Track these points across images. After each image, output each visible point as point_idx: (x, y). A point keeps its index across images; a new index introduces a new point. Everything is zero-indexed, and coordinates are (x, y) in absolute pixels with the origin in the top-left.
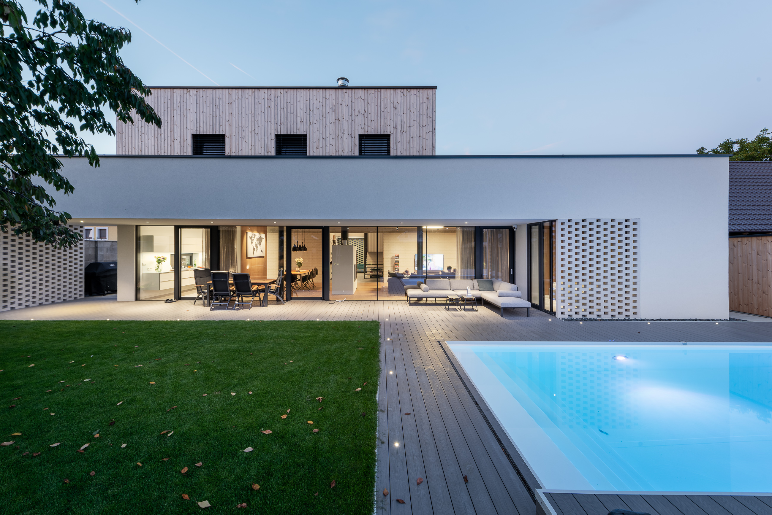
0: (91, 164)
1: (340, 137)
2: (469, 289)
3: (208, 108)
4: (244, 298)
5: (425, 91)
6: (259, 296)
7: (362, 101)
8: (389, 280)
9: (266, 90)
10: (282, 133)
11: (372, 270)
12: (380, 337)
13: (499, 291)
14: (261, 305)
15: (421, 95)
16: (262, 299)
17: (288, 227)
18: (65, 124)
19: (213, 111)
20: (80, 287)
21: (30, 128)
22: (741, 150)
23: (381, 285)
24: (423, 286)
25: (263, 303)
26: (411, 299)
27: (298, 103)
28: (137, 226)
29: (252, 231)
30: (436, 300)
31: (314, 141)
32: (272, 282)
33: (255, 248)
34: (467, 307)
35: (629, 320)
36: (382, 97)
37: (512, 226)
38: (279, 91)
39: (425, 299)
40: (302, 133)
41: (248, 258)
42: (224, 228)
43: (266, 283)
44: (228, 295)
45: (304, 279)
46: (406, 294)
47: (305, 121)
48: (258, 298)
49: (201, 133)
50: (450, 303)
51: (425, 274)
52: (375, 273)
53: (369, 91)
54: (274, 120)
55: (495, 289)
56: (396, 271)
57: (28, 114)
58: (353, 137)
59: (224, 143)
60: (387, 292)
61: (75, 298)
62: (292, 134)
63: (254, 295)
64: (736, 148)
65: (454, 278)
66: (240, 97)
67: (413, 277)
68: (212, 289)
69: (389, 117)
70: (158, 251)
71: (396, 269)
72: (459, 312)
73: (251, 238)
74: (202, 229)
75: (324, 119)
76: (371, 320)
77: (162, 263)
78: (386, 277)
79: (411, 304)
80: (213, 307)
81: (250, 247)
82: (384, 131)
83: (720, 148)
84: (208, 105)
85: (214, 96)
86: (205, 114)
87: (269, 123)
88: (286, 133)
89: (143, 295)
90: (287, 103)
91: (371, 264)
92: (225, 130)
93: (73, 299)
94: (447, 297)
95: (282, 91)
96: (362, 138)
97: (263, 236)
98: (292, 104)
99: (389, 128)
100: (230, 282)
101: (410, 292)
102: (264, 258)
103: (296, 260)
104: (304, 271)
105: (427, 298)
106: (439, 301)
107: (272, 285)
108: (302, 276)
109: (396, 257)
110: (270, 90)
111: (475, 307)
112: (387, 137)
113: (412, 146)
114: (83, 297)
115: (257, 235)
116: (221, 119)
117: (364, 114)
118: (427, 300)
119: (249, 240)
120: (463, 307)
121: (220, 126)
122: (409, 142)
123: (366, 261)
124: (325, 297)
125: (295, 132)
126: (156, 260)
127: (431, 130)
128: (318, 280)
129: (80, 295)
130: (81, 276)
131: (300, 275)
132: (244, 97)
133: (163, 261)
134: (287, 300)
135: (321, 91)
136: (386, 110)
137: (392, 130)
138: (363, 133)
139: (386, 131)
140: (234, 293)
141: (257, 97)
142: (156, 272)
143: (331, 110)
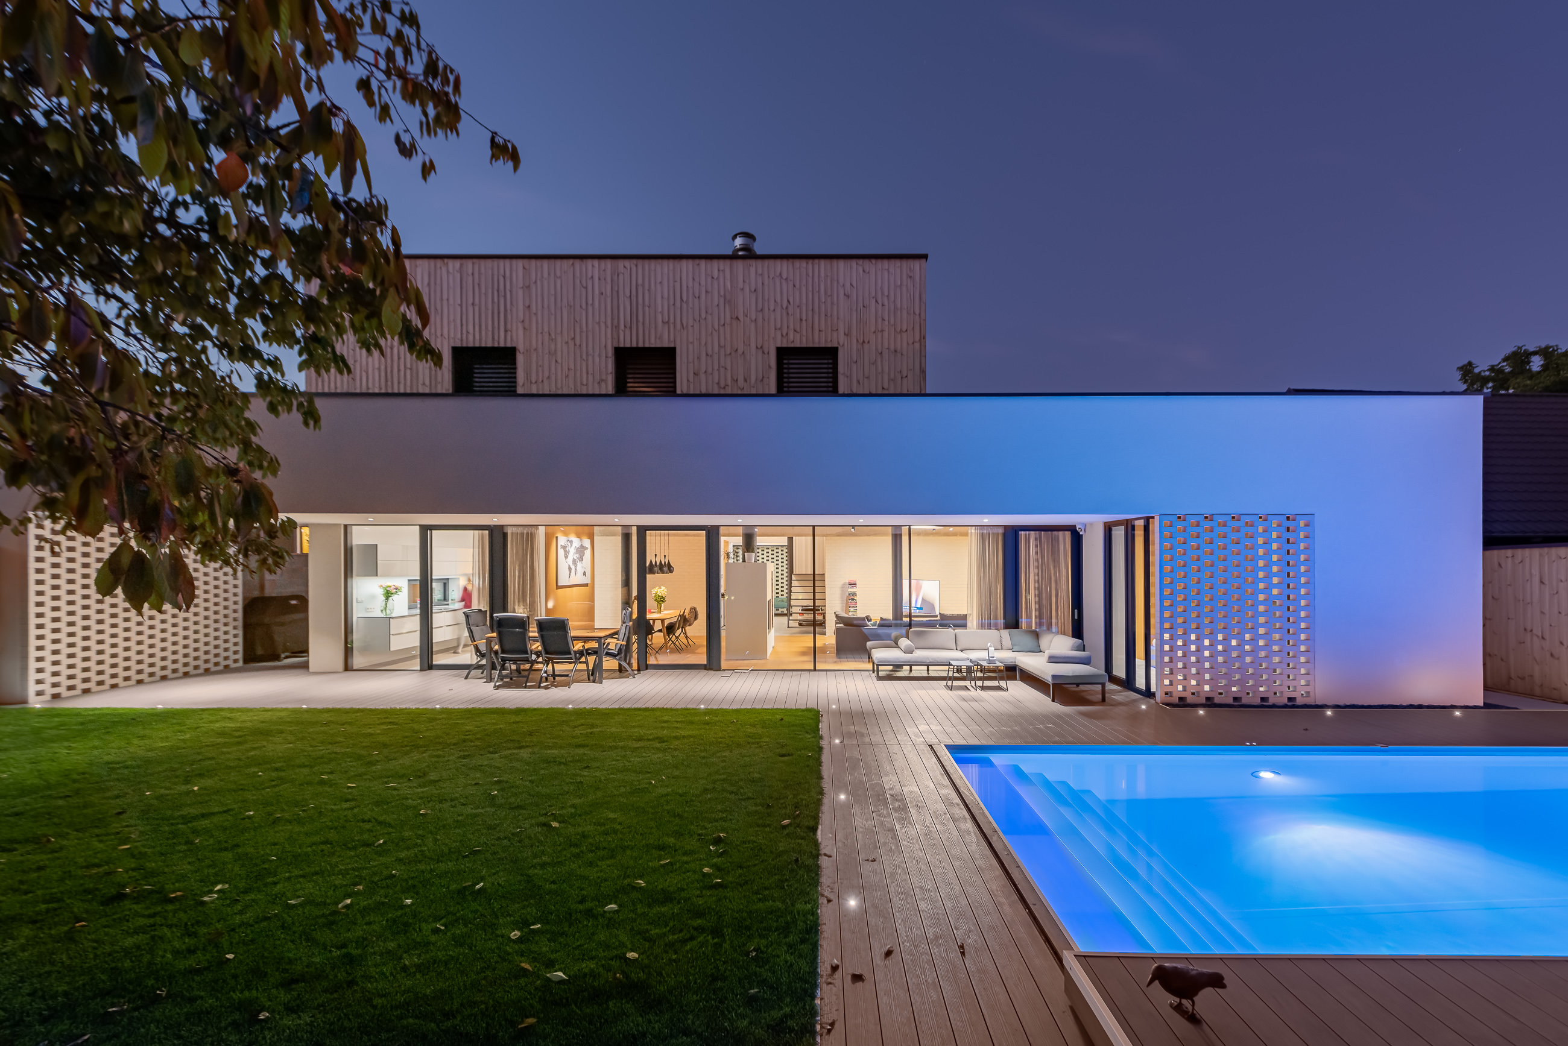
0: (306, 424)
1: (740, 351)
2: (992, 649)
3: (483, 297)
4: (557, 667)
5: (905, 264)
6: (586, 662)
7: (784, 282)
8: (838, 631)
9: (596, 262)
10: (628, 345)
11: (803, 610)
12: (821, 738)
13: (1047, 653)
14: (589, 679)
15: (898, 271)
16: (591, 668)
17: (639, 528)
18: (266, 357)
19: (493, 301)
20: (236, 644)
21: (211, 367)
22: (1545, 368)
23: (821, 641)
24: (904, 642)
25: (594, 675)
26: (880, 668)
27: (658, 286)
28: (346, 526)
29: (566, 534)
30: (928, 670)
31: (691, 359)
32: (611, 636)
33: (573, 567)
34: (987, 683)
35: (1293, 706)
36: (822, 275)
37: (1075, 526)
38: (621, 263)
39: (908, 668)
40: (666, 345)
41: (558, 587)
42: (515, 529)
43: (600, 638)
44: (527, 660)
45: (670, 629)
46: (870, 657)
47: (672, 320)
48: (583, 666)
49: (471, 345)
50: (956, 675)
51: (908, 619)
52: (809, 616)
53: (797, 263)
54: (612, 319)
55: (1042, 648)
56: (850, 613)
57: (208, 344)
58: (766, 352)
59: (515, 364)
60: (834, 655)
61: (226, 667)
62: (647, 345)
63: (577, 661)
64: (1536, 364)
65: (964, 626)
66: (546, 275)
67: (884, 624)
68: (497, 647)
69: (835, 313)
70: (387, 575)
71: (852, 609)
72: (973, 693)
73: (564, 547)
74: (471, 532)
75: (709, 318)
76: (804, 707)
77: (394, 597)
78: (831, 625)
79: (880, 678)
80: (498, 684)
81: (563, 565)
82: (826, 341)
83: (1505, 364)
84: (483, 291)
85: (496, 272)
86: (477, 308)
87: (603, 325)
88: (634, 345)
89: (358, 661)
90: (637, 285)
91: (801, 598)
92: (518, 339)
93: (221, 668)
94: (950, 665)
95: (627, 263)
96: (783, 353)
97: (587, 543)
98: (647, 287)
99: (835, 334)
100: (531, 634)
101: (879, 654)
102: (589, 587)
103: (654, 591)
104: (670, 614)
105: (911, 666)
106: (934, 671)
107: (609, 640)
108: (666, 623)
109: (850, 584)
110: (603, 262)
111: (1003, 683)
112: (832, 353)
113: (880, 370)
114: (240, 664)
115: (576, 542)
116: (509, 317)
117: (787, 308)
118: (911, 670)
119: (561, 552)
120: (979, 683)
121: (506, 331)
122: (875, 363)
123: (790, 592)
124: (712, 665)
125: (653, 343)
126: (381, 591)
127: (917, 338)
128: (698, 630)
129: (236, 661)
130: (236, 623)
131: (663, 621)
132: (552, 275)
133: (396, 593)
134: (639, 670)
135: (703, 262)
136: (829, 300)
137: (842, 339)
138: (785, 345)
139: (829, 340)
140: (538, 657)
141: (578, 274)
142: (382, 615)
143: (722, 300)
